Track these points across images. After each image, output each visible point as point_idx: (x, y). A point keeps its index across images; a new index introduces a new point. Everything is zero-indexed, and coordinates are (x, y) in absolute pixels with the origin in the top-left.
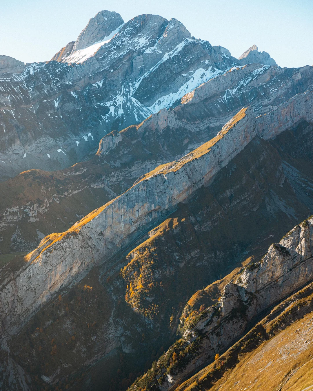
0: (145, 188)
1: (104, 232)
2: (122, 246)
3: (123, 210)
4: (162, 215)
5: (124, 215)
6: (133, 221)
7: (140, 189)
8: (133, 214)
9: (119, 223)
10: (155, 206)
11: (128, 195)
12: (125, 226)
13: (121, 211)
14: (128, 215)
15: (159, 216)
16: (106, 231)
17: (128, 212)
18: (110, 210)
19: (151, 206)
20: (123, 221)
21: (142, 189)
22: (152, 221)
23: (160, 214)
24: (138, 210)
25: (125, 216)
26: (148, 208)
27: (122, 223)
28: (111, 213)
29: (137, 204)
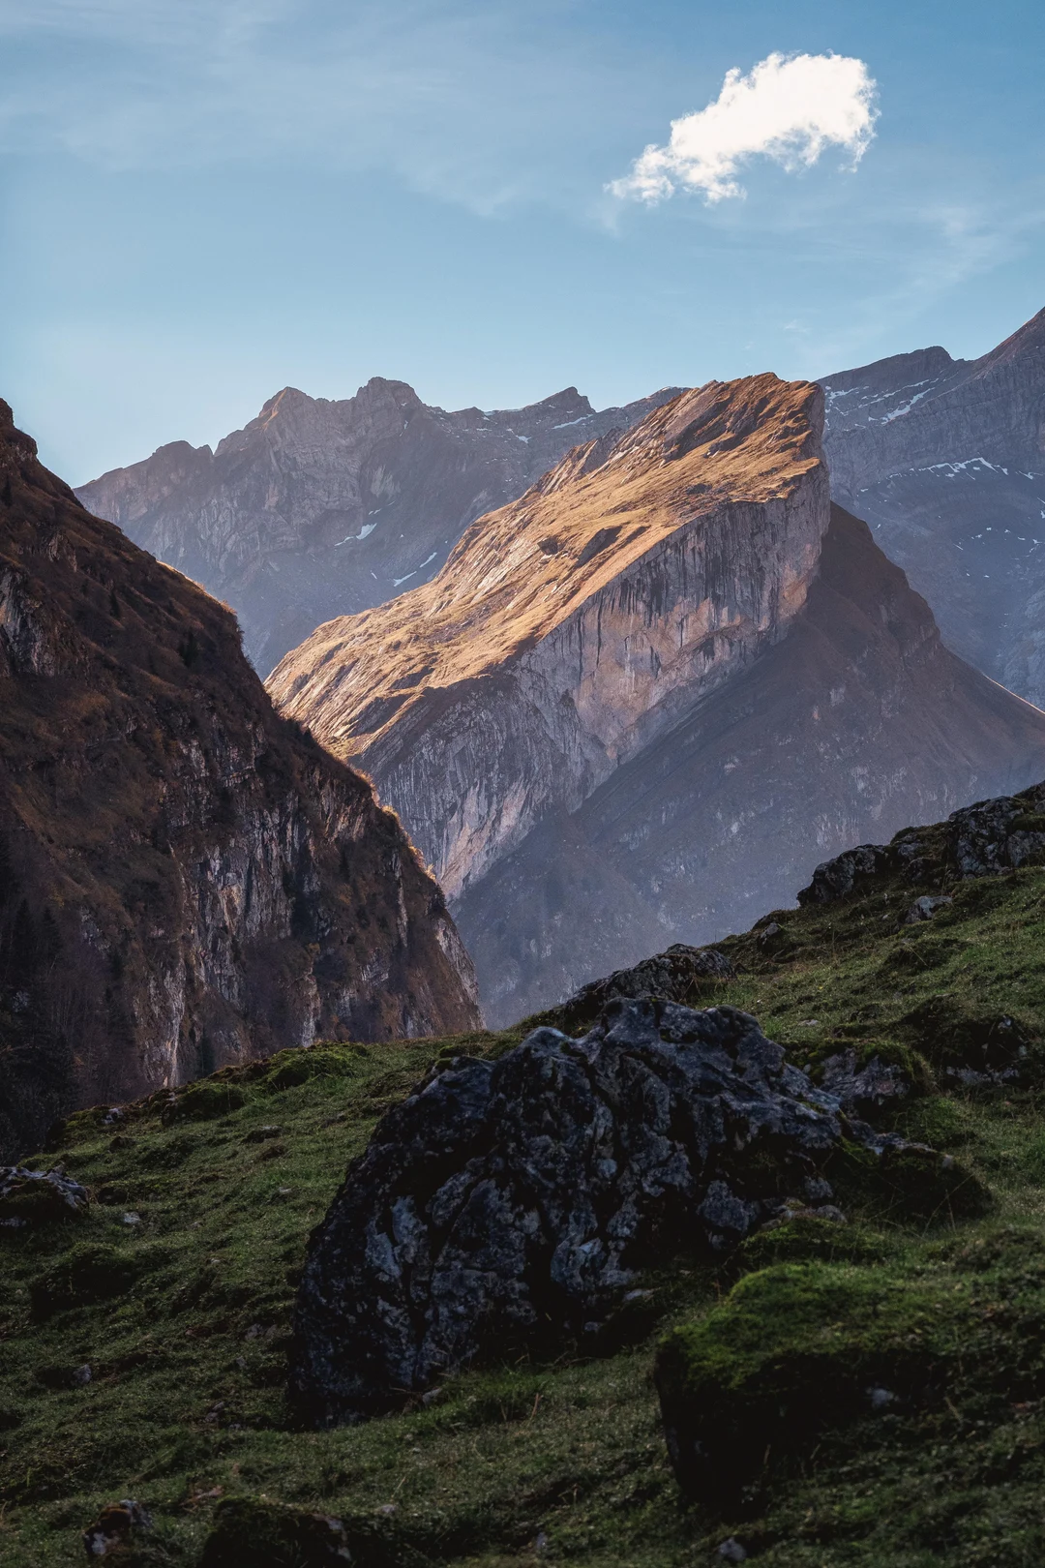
0: (702, 544)
1: (574, 695)
2: (619, 758)
3: (635, 620)
4: (741, 655)
5: (634, 638)
6: (662, 663)
7: (690, 547)
8: (665, 636)
9: (617, 669)
10: (731, 615)
11: (653, 564)
12: (636, 680)
13: (628, 622)
14: (645, 640)
15: (735, 656)
16: (579, 692)
17: (649, 625)
18: (594, 613)
19: (718, 613)
20: (631, 662)
21: (693, 549)
22: (711, 672)
23: (736, 650)
24: (681, 623)
25: (639, 643)
26: (709, 619)
27: (628, 669)
28: (596, 628)
29: (681, 598)
